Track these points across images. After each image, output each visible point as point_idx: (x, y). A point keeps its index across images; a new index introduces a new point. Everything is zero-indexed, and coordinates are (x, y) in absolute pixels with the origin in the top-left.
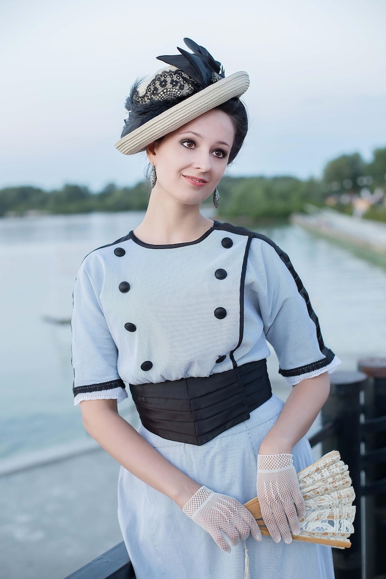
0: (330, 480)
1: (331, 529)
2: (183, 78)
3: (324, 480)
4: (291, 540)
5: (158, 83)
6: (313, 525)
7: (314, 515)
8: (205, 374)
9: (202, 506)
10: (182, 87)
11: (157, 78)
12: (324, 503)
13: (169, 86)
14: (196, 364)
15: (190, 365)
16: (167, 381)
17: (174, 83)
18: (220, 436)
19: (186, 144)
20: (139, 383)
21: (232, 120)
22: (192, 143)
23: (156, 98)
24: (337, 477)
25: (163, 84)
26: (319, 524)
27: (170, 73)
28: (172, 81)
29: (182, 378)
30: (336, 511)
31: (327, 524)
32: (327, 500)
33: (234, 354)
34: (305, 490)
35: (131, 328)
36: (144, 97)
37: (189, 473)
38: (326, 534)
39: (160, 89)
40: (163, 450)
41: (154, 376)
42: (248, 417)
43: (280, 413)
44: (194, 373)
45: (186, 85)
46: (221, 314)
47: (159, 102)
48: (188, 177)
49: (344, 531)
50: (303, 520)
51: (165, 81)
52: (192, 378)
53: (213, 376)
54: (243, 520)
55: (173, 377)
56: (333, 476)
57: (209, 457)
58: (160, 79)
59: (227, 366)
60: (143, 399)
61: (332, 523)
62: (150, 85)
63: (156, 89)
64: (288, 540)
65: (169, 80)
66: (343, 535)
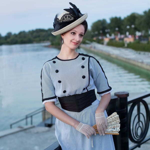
0: (114, 119)
1: (114, 130)
2: (71, 15)
3: (113, 119)
4: (104, 134)
5: (64, 17)
6: (109, 130)
7: (110, 127)
8: (80, 93)
9: (81, 127)
10: (71, 18)
11: (64, 15)
12: (112, 124)
13: (68, 18)
14: (78, 90)
15: (76, 91)
16: (70, 96)
17: (69, 17)
18: (84, 110)
19: (72, 34)
20: (62, 97)
21: (84, 26)
22: (74, 33)
23: (64, 21)
24: (116, 118)
25: (66, 17)
26: (111, 129)
27: (68, 14)
28: (68, 16)
29: (74, 95)
30: (115, 126)
31: (113, 129)
32: (113, 123)
33: (87, 88)
34: (108, 122)
35: (60, 82)
36: (60, 20)
37: (77, 120)
38: (113, 132)
39: (65, 18)
40: (69, 114)
41: (67, 94)
42: (91, 104)
43: (99, 103)
44: (77, 93)
45: (72, 17)
46: (84, 77)
47: (65, 22)
48: (73, 42)
49: (117, 130)
50: (107, 129)
51: (66, 16)
52: (77, 95)
53: (82, 94)
54: (92, 130)
55: (72, 95)
56: (115, 118)
57: (82, 115)
58: (65, 16)
59: (86, 91)
60: (63, 101)
61: (114, 129)
62: (62, 17)
63: (64, 18)
64: (104, 135)
65: (67, 16)
66: (117, 132)
